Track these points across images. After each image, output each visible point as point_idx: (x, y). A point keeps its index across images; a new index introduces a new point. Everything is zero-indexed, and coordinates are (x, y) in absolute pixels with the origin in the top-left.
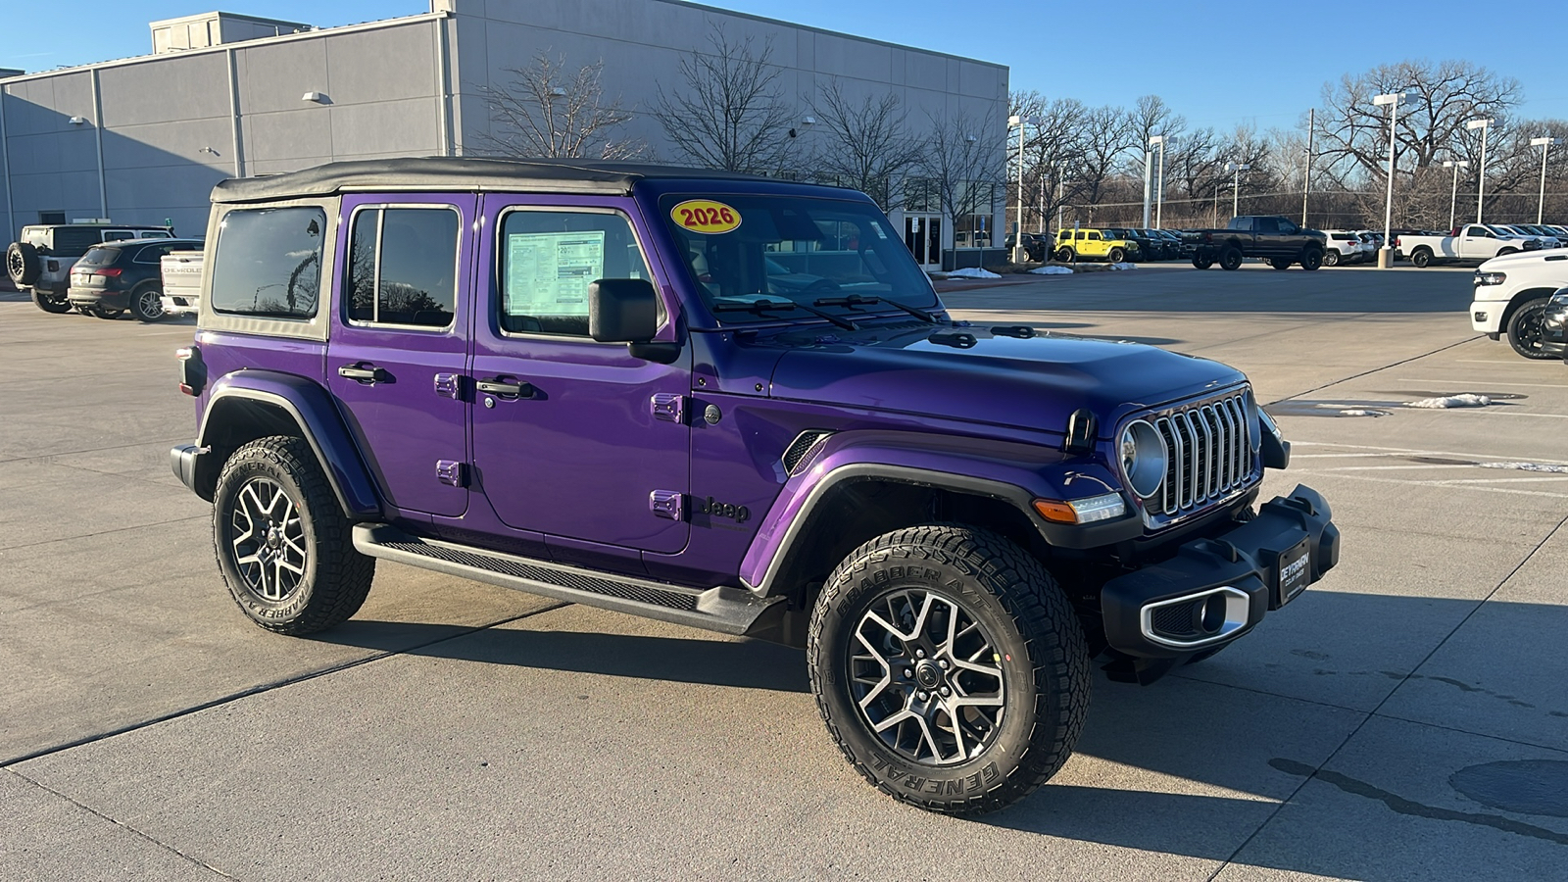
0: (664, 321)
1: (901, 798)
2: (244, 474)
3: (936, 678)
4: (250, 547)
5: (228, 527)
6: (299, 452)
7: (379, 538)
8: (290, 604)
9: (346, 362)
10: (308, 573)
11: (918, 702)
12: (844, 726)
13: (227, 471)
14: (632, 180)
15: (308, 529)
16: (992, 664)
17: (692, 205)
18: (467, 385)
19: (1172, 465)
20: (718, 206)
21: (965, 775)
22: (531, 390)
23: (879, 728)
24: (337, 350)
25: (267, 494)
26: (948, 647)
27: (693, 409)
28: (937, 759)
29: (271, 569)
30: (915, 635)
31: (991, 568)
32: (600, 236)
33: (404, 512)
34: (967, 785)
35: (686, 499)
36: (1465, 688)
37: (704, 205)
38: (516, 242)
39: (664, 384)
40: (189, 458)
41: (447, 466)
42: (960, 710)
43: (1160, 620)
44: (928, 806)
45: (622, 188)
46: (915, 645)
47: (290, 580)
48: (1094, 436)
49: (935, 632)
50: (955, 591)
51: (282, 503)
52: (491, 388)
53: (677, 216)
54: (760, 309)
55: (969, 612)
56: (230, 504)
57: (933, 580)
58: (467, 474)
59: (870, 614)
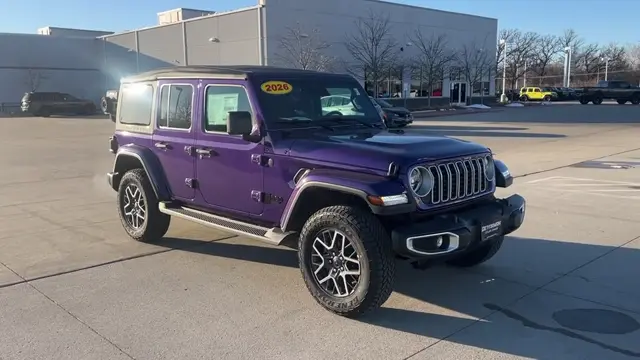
0: (255, 127)
1: (327, 309)
2: (127, 182)
3: (340, 263)
4: (129, 209)
5: (122, 201)
6: (143, 174)
7: (167, 206)
8: (140, 230)
9: (158, 141)
10: (145, 218)
11: (334, 273)
12: (309, 281)
13: (122, 181)
14: (248, 74)
15: (145, 202)
16: (356, 258)
17: (271, 83)
18: (193, 149)
19: (436, 184)
20: (282, 83)
21: (348, 301)
22: (215, 153)
23: (321, 282)
24: (156, 137)
25: (134, 189)
26: (342, 252)
27: (264, 160)
28: (339, 295)
29: (135, 217)
30: (332, 247)
31: (355, 222)
32: (237, 95)
33: (177, 198)
34: (349, 305)
35: (263, 195)
36: (587, 280)
37: (276, 83)
38: (210, 97)
39: (254, 151)
40: (111, 176)
41: (188, 180)
42: (347, 276)
43: (416, 244)
44: (336, 312)
45: (243, 77)
46: (332, 251)
47: (141, 221)
48: (398, 172)
49: (338, 247)
50: (343, 230)
51: (138, 193)
52: (201, 151)
53: (264, 88)
54: (295, 123)
55: (349, 239)
56: (122, 194)
57: (336, 225)
58: (195, 183)
59: (317, 239)
